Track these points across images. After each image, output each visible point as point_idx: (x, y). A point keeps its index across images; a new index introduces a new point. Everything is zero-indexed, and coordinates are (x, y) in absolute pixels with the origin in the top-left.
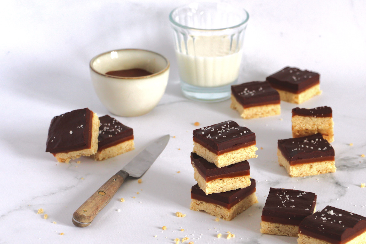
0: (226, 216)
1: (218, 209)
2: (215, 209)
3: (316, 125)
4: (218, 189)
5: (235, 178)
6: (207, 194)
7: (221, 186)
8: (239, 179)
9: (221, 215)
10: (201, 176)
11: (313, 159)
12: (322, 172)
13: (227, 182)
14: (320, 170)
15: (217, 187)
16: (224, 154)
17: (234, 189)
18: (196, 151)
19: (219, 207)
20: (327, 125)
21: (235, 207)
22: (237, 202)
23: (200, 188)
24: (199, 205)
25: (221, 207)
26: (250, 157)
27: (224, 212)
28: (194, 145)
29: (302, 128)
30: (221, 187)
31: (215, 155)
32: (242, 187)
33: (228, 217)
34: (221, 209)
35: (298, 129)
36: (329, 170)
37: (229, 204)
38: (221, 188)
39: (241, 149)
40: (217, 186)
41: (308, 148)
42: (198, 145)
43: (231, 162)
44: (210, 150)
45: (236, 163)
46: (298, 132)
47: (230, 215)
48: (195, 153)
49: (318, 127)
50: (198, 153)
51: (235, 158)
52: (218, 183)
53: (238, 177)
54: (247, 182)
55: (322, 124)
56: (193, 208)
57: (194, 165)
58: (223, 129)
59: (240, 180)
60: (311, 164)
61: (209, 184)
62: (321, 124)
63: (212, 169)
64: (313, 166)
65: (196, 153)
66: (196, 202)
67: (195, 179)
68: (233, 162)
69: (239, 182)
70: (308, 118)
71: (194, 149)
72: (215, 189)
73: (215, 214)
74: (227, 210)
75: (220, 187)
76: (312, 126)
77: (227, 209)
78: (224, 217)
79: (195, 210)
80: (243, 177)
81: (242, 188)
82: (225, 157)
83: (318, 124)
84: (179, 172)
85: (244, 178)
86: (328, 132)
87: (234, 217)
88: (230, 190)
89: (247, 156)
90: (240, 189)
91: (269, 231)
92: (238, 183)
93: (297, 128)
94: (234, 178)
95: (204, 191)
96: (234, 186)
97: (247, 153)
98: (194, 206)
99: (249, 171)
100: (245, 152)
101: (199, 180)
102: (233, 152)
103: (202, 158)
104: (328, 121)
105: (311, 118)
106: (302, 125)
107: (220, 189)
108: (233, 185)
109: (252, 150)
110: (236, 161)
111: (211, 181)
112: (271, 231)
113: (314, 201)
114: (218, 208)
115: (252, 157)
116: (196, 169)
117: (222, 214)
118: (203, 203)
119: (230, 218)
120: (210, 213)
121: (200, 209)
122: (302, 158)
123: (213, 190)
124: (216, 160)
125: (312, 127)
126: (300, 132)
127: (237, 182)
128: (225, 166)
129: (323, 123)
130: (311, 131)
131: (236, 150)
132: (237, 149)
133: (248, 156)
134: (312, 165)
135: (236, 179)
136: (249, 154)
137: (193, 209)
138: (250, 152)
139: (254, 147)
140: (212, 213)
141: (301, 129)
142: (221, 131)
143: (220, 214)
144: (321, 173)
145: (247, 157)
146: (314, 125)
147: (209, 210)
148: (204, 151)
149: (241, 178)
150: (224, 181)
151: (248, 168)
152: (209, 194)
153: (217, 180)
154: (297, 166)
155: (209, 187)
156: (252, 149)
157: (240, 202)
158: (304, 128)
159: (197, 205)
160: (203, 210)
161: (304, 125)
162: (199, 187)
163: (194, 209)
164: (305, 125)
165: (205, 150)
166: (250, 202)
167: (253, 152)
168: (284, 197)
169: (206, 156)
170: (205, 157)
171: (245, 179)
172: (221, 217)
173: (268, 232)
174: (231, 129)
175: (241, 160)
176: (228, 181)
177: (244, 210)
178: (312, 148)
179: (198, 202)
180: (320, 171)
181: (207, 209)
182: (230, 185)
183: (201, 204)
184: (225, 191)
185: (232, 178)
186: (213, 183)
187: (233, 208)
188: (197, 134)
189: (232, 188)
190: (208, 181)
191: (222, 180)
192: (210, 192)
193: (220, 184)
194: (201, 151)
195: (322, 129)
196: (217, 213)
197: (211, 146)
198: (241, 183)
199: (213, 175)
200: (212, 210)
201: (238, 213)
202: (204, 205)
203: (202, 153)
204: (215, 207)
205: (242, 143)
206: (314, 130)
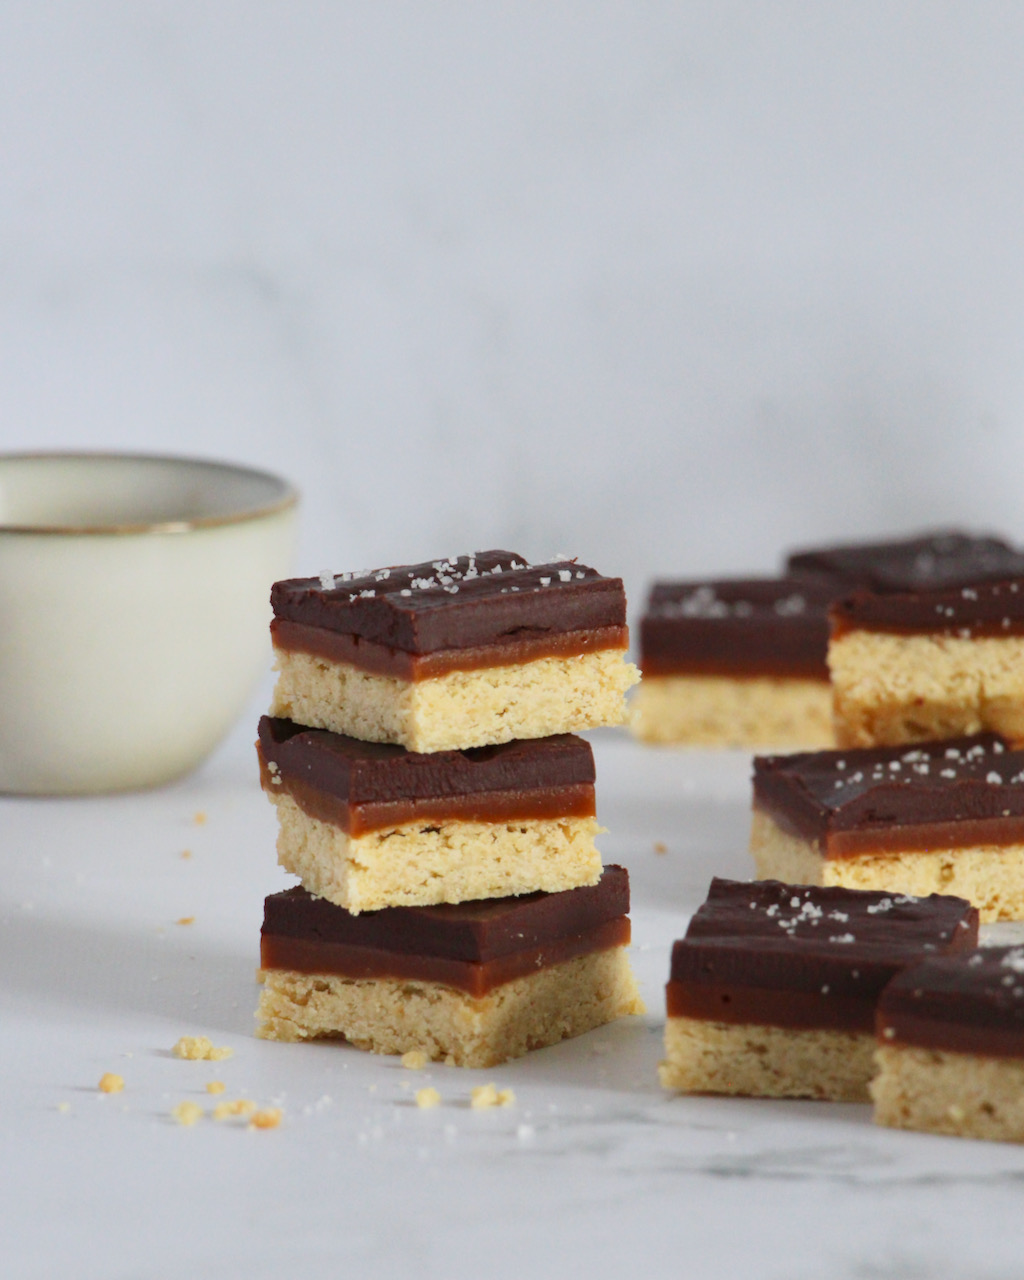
0: (461, 1042)
1: (414, 1006)
2: (402, 1012)
3: (973, 678)
4: (413, 887)
5: (510, 830)
6: (355, 911)
7: (436, 870)
8: (536, 836)
9: (437, 1042)
10: (318, 823)
11: (954, 823)
12: (1009, 908)
13: (467, 849)
14: (996, 899)
15: (410, 870)
16: (450, 678)
17: (509, 894)
18: (288, 706)
19: (420, 993)
21: (512, 995)
22: (527, 970)
23: (313, 898)
24: (310, 1003)
25: (431, 989)
26: (597, 717)
27: (450, 1021)
28: (278, 674)
29: (891, 695)
30: (435, 875)
31: (399, 684)
32: (553, 885)
33: (476, 1042)
34: (432, 1002)
35: (870, 701)
37: (476, 962)
38: (432, 881)
39: (541, 664)
40: (412, 864)
41: (924, 776)
42: (302, 662)
43: (490, 729)
44: (371, 667)
45: (515, 742)
46: (870, 718)
47: (484, 1036)
48: (284, 717)
49: (982, 689)
50: (302, 708)
51: (511, 708)
52: (416, 849)
53: (529, 824)
54: (580, 859)
55: (1006, 669)
56: (271, 1028)
57: (277, 780)
58: (438, 575)
59: (540, 841)
60: (947, 856)
61: (363, 848)
62: (997, 670)
63: (380, 762)
64: (956, 869)
66: (289, 987)
67: (282, 869)
68: (500, 730)
69: (538, 851)
70: (921, 646)
71: (279, 693)
72: (401, 881)
73: (398, 1041)
74: (468, 1004)
75: (425, 875)
76: (952, 684)
77: (468, 997)
78: (451, 1051)
79: (283, 1037)
80: (554, 824)
81: (551, 889)
82: (453, 695)
83: (981, 674)
84: (185, 922)
85: (565, 829)
87: (508, 1054)
88: (484, 895)
89: (579, 711)
90: (539, 895)
91: (711, 1075)
92: (529, 861)
94: (503, 827)
95: (336, 900)
96: (508, 874)
97: (578, 694)
98: (276, 1014)
99: (594, 790)
100: (569, 682)
101: (305, 859)
102: (500, 674)
103: (325, 730)
105: (940, 645)
106: (888, 680)
107: (424, 884)
108: (503, 867)
109: (605, 680)
110: (517, 727)
111: (376, 835)
112: (719, 1076)
113: (964, 925)
114: (415, 998)
115: (609, 718)
116: (288, 801)
117: (435, 1035)
118: (332, 986)
119: (487, 1053)
120: (371, 1040)
121: (315, 1027)
122: (891, 819)
123: (386, 886)
124: (405, 716)
125: (949, 690)
126: (878, 725)
127: (525, 854)
128: (455, 748)
129: (1011, 664)
130: (946, 711)
131: (516, 667)
132: (523, 659)
133: (587, 710)
134: (949, 866)
135: (517, 834)
136: (587, 697)
137: (273, 1034)
138: (595, 686)
139: (615, 661)
140: (379, 1037)
141: (883, 696)
142: (431, 582)
143: (429, 1033)
144: (1002, 914)
145: (581, 717)
146: (961, 676)
147: (364, 1024)
148: (336, 684)
149: (544, 827)
150: (447, 838)
151: (588, 774)
152: (366, 909)
153: (412, 830)
154: (866, 864)
155: (365, 869)
156: (609, 671)
157: (541, 974)
158: (902, 695)
159: (294, 1006)
160: (329, 1027)
161: (902, 680)
162: (309, 894)
163: (278, 1032)
164: (910, 679)
165: (343, 679)
166: (599, 997)
167: (613, 694)
169: (349, 711)
170: (339, 723)
171: (571, 839)
172: (434, 1050)
173: (705, 1079)
174: (485, 575)
175: (547, 729)
176: (470, 842)
177: (565, 1036)
178: (949, 774)
179: (303, 985)
180: (999, 906)
181: (354, 1018)
182: (486, 867)
183: (321, 993)
184: (455, 900)
185: (498, 826)
186: (387, 844)
187: (502, 999)
188: (297, 598)
189: (494, 884)
190: (362, 829)
191: (438, 830)
192: (373, 899)
193: (430, 856)
194: (315, 696)
195: (1006, 699)
196: (410, 1035)
197: (373, 640)
198: (545, 858)
199: (388, 795)
200: (382, 1018)
201: (529, 1038)
202: (333, 999)
203: (323, 703)
204: (400, 998)
205: (548, 629)
206: (962, 704)
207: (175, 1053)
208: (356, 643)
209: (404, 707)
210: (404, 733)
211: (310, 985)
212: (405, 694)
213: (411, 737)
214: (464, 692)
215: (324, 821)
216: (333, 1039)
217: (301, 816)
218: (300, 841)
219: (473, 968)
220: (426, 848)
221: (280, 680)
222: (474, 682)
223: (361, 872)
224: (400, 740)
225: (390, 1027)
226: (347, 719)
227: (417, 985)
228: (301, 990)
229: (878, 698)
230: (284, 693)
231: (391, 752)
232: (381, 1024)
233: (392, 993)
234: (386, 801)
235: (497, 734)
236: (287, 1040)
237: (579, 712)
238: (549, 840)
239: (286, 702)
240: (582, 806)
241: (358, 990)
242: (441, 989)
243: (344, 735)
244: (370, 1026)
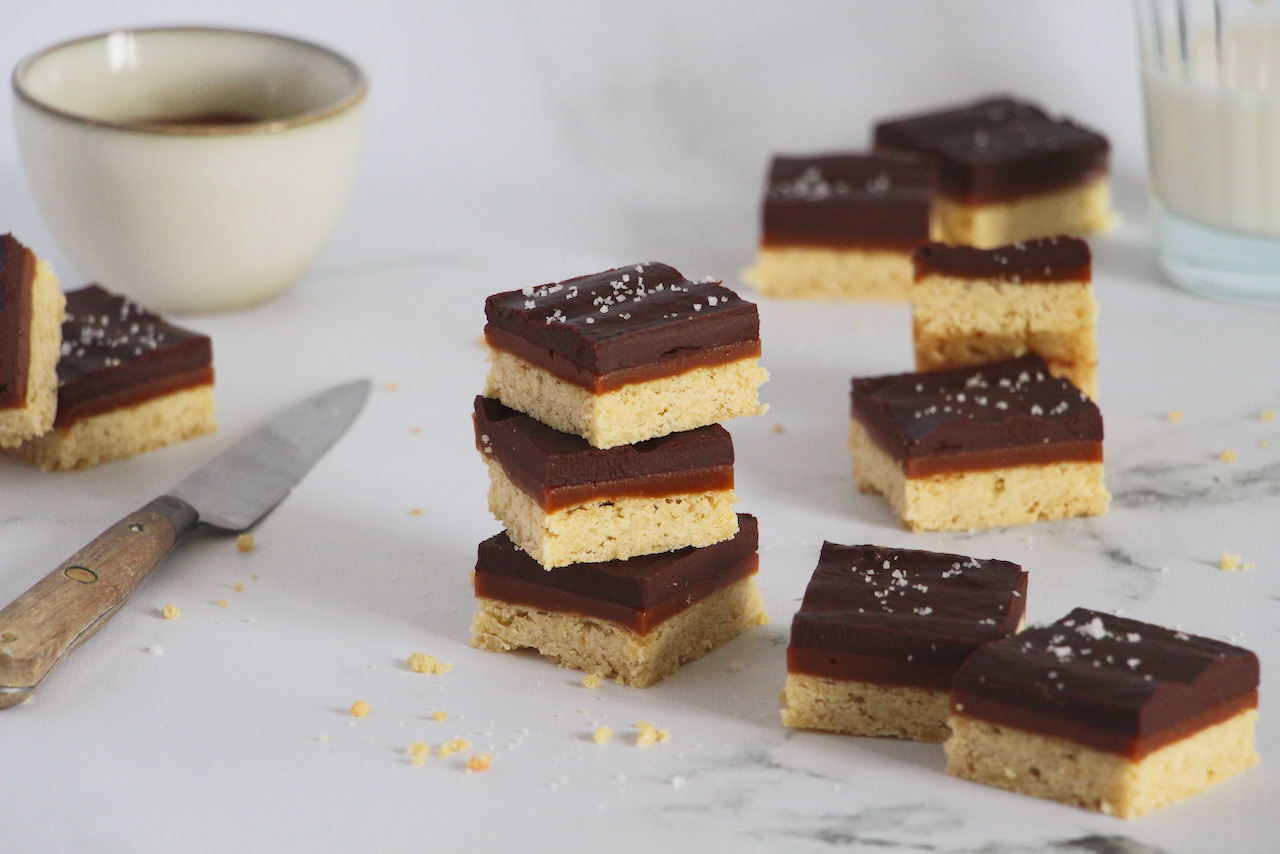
0: (629, 666)
1: (593, 635)
2: (583, 639)
3: (1021, 316)
4: (594, 548)
5: (668, 502)
6: (548, 567)
7: (611, 534)
8: (689, 505)
9: (610, 664)
10: (520, 492)
11: (1006, 450)
12: (1046, 511)
13: (634, 518)
14: (1036, 504)
15: (591, 536)
16: (623, 390)
17: (666, 550)
18: (498, 390)
19: (597, 627)
20: (1071, 316)
21: (667, 629)
22: (679, 608)
23: (516, 548)
24: (513, 625)
25: (606, 626)
26: (735, 410)
27: (621, 650)
28: (490, 366)
29: (958, 329)
30: (610, 538)
31: (584, 393)
32: (700, 542)
33: (639, 668)
34: (606, 635)
35: (942, 333)
36: (1081, 506)
37: (641, 609)
38: (608, 543)
39: (694, 373)
40: (591, 530)
41: (984, 407)
42: (508, 360)
43: (653, 426)
44: (562, 376)
45: (673, 434)
46: (942, 344)
47: (646, 663)
48: (495, 397)
49: (1028, 325)
50: (508, 396)
51: (670, 408)
52: (595, 520)
53: (682, 497)
54: (721, 521)
55: (1047, 308)
56: (482, 640)
57: (488, 450)
58: (615, 293)
59: (691, 509)
60: (1000, 473)
61: (556, 521)
62: (1040, 309)
63: (568, 456)
64: (1007, 483)
65: (498, 400)
66: (496, 611)
67: (492, 516)
68: (662, 426)
69: (689, 516)
70: (983, 289)
71: (491, 380)
72: (584, 544)
73: (580, 661)
74: (634, 639)
75: (603, 539)
76: (1006, 321)
77: (634, 634)
78: (620, 672)
79: (492, 648)
80: (702, 496)
81: (699, 546)
82: (625, 403)
83: (1028, 312)
84: (416, 512)
85: (710, 499)
86: (1071, 351)
87: (664, 673)
88: (648, 551)
90: (690, 550)
91: (821, 717)
92: (682, 525)
93: (936, 328)
94: (663, 501)
95: (534, 555)
97: (722, 394)
98: (487, 631)
99: (732, 471)
100: (715, 386)
101: (510, 515)
102: (663, 384)
103: (526, 415)
104: (1071, 297)
105: (997, 287)
106: (956, 316)
107: (602, 545)
108: (662, 530)
109: (742, 381)
110: (674, 423)
111: (565, 510)
112: (827, 718)
113: (1017, 594)
114: (594, 630)
115: (745, 410)
116: (497, 467)
117: (610, 659)
118: (529, 614)
119: (649, 676)
120: (559, 656)
121: (517, 643)
122: (958, 447)
123: (572, 548)
124: (589, 416)
125: (1004, 326)
126: (948, 348)
127: (679, 519)
128: (627, 443)
129: (1051, 306)
130: (1001, 341)
131: (674, 377)
132: (679, 371)
133: (728, 406)
134: (1001, 481)
135: (674, 504)
136: (728, 395)
137: (484, 646)
138: (735, 386)
139: (752, 367)
140: (566, 655)
141: (953, 331)
142: (609, 298)
143: (604, 657)
144: (1042, 515)
145: (724, 410)
146: (1012, 314)
147: (554, 645)
148: (535, 382)
149: (695, 499)
150: (619, 510)
151: (728, 456)
152: (557, 566)
153: (593, 506)
154: (938, 481)
155: (557, 536)
156: (745, 374)
157: (689, 610)
158: (966, 329)
159: (501, 626)
160: (527, 644)
161: (967, 317)
162: (513, 544)
163: (488, 643)
164: (973, 316)
165: (540, 380)
166: (734, 616)
167: (749, 391)
168: (884, 578)
169: (545, 404)
170: (538, 412)
171: (714, 507)
172: (608, 670)
173: (816, 720)
174: (651, 291)
175: (697, 423)
176: (638, 512)
177: (708, 650)
178: (1003, 405)
179: (508, 611)
180: (1039, 510)
181: (546, 639)
182: (649, 530)
183: (521, 619)
184: (624, 557)
185: (658, 500)
186: (573, 517)
187: (660, 632)
188: (506, 314)
189: (655, 544)
190: (552, 506)
191: (612, 504)
192: (562, 558)
193: (606, 524)
194: (518, 388)
195: (1046, 334)
196: (589, 657)
197: (565, 357)
198: (695, 522)
199: (574, 481)
200: (567, 642)
201: (681, 657)
202: (531, 623)
203: (525, 395)
204: (581, 630)
205: (699, 348)
206: (1013, 337)
207: (406, 665)
208: (551, 355)
209: (588, 412)
210: (588, 430)
211: (513, 612)
212: (589, 401)
213: (593, 435)
214: (634, 399)
215: (524, 492)
216: (528, 652)
217: (507, 482)
218: (506, 500)
219: (639, 613)
220: (603, 519)
221: (492, 370)
222: (641, 392)
223: (554, 538)
224: (585, 436)
225: (574, 649)
226: (543, 410)
227: (595, 620)
228: (506, 616)
229: (948, 331)
230: (494, 380)
231: (576, 442)
232: (566, 646)
233: (576, 625)
234: (572, 485)
235: (660, 429)
236: (495, 651)
237: (722, 406)
238: (697, 508)
239: (496, 388)
240: (724, 482)
241: (550, 620)
242: (613, 626)
243: (540, 422)
244: (559, 647)
